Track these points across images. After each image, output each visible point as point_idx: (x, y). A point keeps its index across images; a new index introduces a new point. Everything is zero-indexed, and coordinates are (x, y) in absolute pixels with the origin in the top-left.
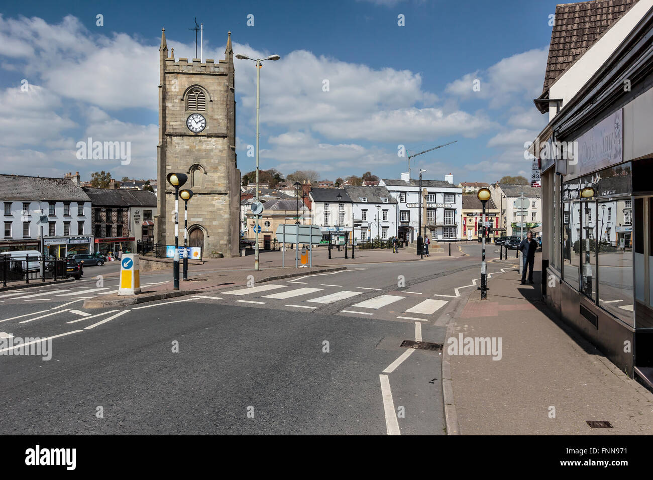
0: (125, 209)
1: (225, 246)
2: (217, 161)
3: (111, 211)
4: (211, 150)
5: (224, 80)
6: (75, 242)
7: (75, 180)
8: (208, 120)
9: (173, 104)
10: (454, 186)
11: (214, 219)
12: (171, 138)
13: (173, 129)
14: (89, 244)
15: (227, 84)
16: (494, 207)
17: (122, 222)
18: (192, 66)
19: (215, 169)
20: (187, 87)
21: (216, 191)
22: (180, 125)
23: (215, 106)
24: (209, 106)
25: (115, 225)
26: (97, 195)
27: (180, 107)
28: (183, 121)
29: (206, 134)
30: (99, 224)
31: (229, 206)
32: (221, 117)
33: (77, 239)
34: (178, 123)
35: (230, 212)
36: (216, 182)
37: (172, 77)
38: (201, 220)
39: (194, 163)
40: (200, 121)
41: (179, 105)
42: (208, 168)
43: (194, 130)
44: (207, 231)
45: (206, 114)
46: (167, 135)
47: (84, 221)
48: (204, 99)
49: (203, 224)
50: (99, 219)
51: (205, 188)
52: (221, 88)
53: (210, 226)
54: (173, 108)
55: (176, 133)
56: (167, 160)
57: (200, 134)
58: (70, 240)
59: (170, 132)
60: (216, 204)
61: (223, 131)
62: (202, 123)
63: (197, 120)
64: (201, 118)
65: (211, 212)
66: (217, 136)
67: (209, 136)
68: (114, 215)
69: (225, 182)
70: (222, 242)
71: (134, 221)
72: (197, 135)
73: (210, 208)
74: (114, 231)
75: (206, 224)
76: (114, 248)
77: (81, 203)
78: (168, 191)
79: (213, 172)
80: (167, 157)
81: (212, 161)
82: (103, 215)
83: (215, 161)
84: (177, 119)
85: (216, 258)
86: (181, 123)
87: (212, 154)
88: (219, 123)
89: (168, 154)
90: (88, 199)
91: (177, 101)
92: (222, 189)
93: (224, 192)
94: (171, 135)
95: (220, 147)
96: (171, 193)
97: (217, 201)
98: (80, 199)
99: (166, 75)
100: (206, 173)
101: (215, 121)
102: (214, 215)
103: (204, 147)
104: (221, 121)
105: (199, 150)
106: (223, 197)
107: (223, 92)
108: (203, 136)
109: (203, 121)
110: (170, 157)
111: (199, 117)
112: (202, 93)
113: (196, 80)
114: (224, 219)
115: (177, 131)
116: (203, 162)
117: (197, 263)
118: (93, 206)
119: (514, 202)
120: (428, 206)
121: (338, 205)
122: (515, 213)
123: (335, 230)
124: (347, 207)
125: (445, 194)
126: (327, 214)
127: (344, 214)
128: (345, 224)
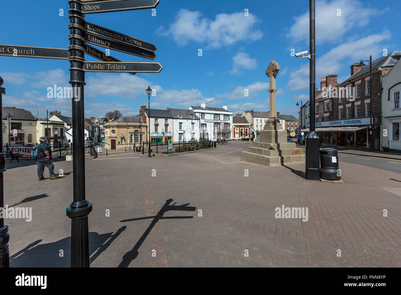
10: (227, 111)
16: (248, 122)
119: (257, 120)
120: (215, 121)
121: (164, 120)
122: (257, 126)
123: (162, 135)
124: (170, 121)
125: (225, 115)
126: (157, 125)
127: (168, 125)
128: (168, 131)
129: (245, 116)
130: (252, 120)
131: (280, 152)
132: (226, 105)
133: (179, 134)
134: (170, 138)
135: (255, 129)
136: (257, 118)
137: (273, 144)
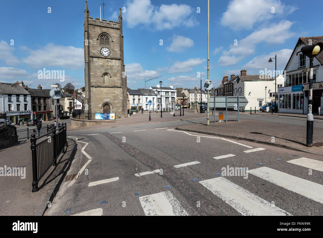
0: (47, 98)
1: (121, 112)
2: (116, 72)
3: (40, 99)
4: (113, 66)
5: (118, 32)
6: (23, 114)
7: (21, 85)
8: (111, 51)
9: (93, 41)
10: (173, 89)
11: (115, 100)
12: (93, 58)
13: (94, 54)
14: (31, 114)
15: (120, 34)
16: (186, 97)
17: (46, 104)
18: (102, 22)
19: (115, 75)
20: (100, 33)
21: (116, 86)
22: (97, 52)
23: (114, 44)
24: (112, 44)
25: (43, 106)
26: (33, 92)
27: (97, 43)
28: (98, 51)
29: (110, 58)
30: (35, 105)
31: (122, 93)
32: (117, 50)
33: (24, 112)
34: (96, 51)
35: (124, 96)
36: (116, 82)
37: (92, 27)
38: (109, 100)
39: (105, 72)
40: (107, 51)
41: (96, 42)
42: (112, 75)
43: (104, 55)
44: (112, 106)
45: (110, 48)
46: (91, 57)
47: (27, 104)
48: (109, 40)
49: (110, 102)
50: (34, 103)
51: (111, 84)
52: (117, 35)
53: (113, 103)
54: (93, 43)
55: (95, 56)
56: (91, 70)
57: (108, 57)
58: (20, 113)
59: (92, 56)
60: (116, 92)
61: (119, 57)
62: (108, 52)
63: (105, 50)
64: (108, 50)
65: (114, 96)
66: (116, 59)
67: (112, 59)
68: (42, 101)
69: (120, 82)
70: (119, 111)
71: (52, 104)
72: (106, 58)
73: (113, 94)
74: (42, 108)
75: (112, 102)
76: (43, 116)
77: (25, 95)
78: (92, 86)
79: (115, 77)
80: (91, 68)
81: (114, 71)
82: (37, 101)
83: (115, 71)
84: (96, 49)
85: (118, 118)
86: (97, 51)
87: (113, 68)
88: (117, 53)
89: (91, 67)
90: (29, 93)
91: (95, 40)
92: (119, 85)
93: (120, 86)
94: (92, 57)
95: (117, 64)
96: (94, 87)
97: (116, 91)
98: (24, 93)
99: (89, 26)
100: (111, 77)
101: (115, 52)
102: (115, 97)
103: (109, 64)
104: (117, 52)
105: (107, 65)
106: (119, 89)
107: (118, 38)
108: (109, 58)
109: (109, 51)
110: (92, 68)
111: (106, 49)
112: (107, 37)
113: (105, 30)
114: (120, 99)
115: (96, 55)
116: (109, 71)
117: (113, 121)
118: (31, 97)
119: (192, 95)
120: (166, 96)
121: (138, 96)
122: (192, 99)
123: (137, 106)
124: (141, 97)
125: (172, 92)
126: (134, 100)
127: (140, 99)
128: (140, 103)
129: (184, 92)
130: (189, 95)
131: (197, 110)
132: (172, 85)
133: (146, 104)
134: (141, 107)
135: (191, 101)
136: (192, 94)
137: (196, 108)
